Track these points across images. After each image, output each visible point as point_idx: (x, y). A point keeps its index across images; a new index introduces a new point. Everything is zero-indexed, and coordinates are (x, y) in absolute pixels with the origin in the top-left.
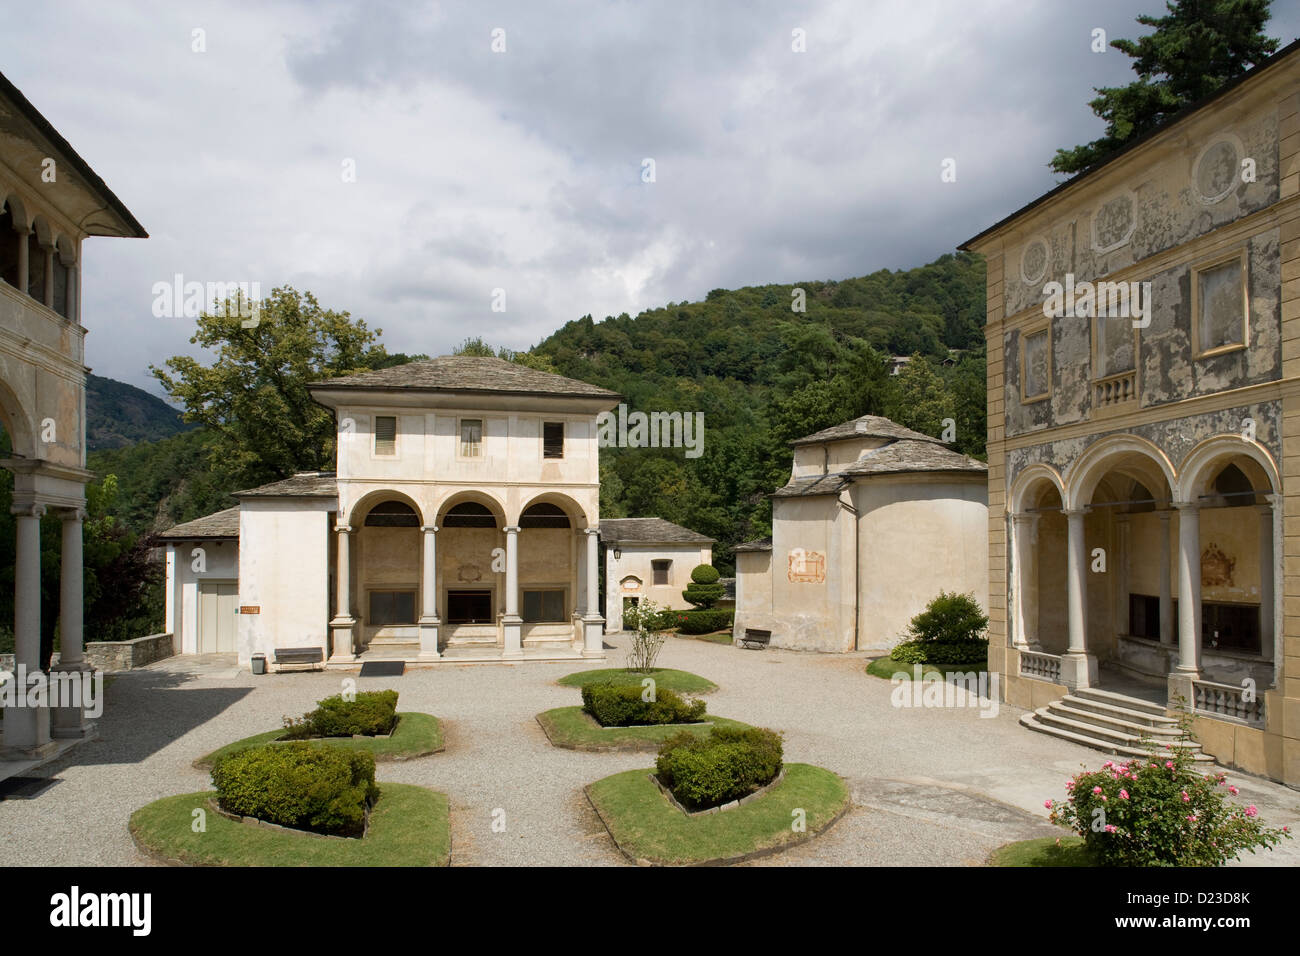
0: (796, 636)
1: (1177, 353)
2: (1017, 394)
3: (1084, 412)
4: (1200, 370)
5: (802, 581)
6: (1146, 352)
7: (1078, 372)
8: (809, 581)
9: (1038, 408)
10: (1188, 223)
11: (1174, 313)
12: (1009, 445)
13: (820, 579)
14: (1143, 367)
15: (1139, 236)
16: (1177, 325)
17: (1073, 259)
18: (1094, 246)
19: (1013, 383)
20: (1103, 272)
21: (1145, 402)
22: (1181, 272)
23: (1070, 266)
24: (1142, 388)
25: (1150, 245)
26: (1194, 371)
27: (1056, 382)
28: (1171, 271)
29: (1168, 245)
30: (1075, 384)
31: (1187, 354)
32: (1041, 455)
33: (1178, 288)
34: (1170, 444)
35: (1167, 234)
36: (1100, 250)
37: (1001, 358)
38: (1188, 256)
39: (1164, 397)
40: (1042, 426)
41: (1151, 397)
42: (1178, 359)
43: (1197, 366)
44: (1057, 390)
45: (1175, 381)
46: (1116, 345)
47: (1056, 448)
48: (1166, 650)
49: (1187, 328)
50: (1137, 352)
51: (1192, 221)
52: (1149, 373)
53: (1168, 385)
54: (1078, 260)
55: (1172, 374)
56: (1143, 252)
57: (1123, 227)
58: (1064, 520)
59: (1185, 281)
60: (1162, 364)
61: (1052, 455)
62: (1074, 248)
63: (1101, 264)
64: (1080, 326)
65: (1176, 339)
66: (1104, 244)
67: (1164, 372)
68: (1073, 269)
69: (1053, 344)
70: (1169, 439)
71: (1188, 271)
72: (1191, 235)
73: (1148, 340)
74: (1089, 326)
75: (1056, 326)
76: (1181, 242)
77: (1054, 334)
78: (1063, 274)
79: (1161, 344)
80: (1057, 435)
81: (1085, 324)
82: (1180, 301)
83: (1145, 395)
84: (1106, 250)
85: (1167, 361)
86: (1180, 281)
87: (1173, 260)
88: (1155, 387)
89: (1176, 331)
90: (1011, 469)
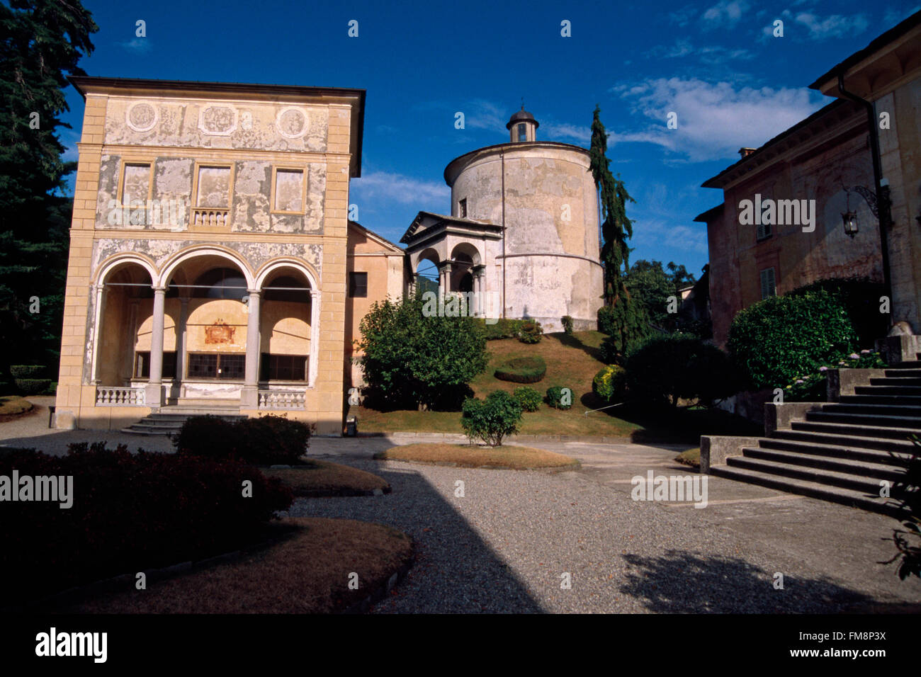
1: (260, 207)
4: (275, 220)
6: (237, 200)
7: (178, 199)
10: (272, 141)
11: (259, 185)
12: (98, 235)
14: (235, 209)
15: (238, 135)
16: (261, 191)
17: (181, 128)
18: (202, 127)
20: (206, 144)
21: (235, 228)
22: (267, 165)
23: (178, 132)
24: (233, 220)
25: (245, 143)
26: (271, 219)
28: (259, 162)
29: (258, 147)
31: (267, 209)
32: (135, 246)
33: (263, 172)
34: (251, 256)
35: (258, 141)
36: (207, 131)
37: (96, 170)
38: (271, 157)
39: (249, 229)
40: (140, 227)
41: (239, 227)
42: (261, 210)
43: (273, 217)
45: (257, 222)
46: (210, 191)
47: (151, 244)
49: (269, 195)
50: (230, 200)
51: (275, 141)
52: (237, 213)
53: (251, 222)
54: (184, 131)
55: (255, 217)
56: (240, 145)
57: (225, 125)
59: (268, 171)
60: (248, 210)
61: (145, 246)
62: (182, 122)
63: (204, 141)
64: (183, 171)
65: (260, 199)
66: (210, 129)
67: (250, 215)
68: (180, 134)
69: (156, 175)
70: (251, 253)
71: (271, 166)
72: (274, 148)
73: (239, 194)
74: (192, 173)
75: (160, 165)
76: (267, 149)
77: (157, 170)
78: (170, 134)
79: (248, 199)
80: (153, 235)
81: (188, 171)
82: (264, 180)
83: (236, 224)
84: (211, 133)
85: (252, 208)
86: (266, 169)
87: (261, 157)
88: (243, 222)
89: (260, 195)
90: (99, 252)
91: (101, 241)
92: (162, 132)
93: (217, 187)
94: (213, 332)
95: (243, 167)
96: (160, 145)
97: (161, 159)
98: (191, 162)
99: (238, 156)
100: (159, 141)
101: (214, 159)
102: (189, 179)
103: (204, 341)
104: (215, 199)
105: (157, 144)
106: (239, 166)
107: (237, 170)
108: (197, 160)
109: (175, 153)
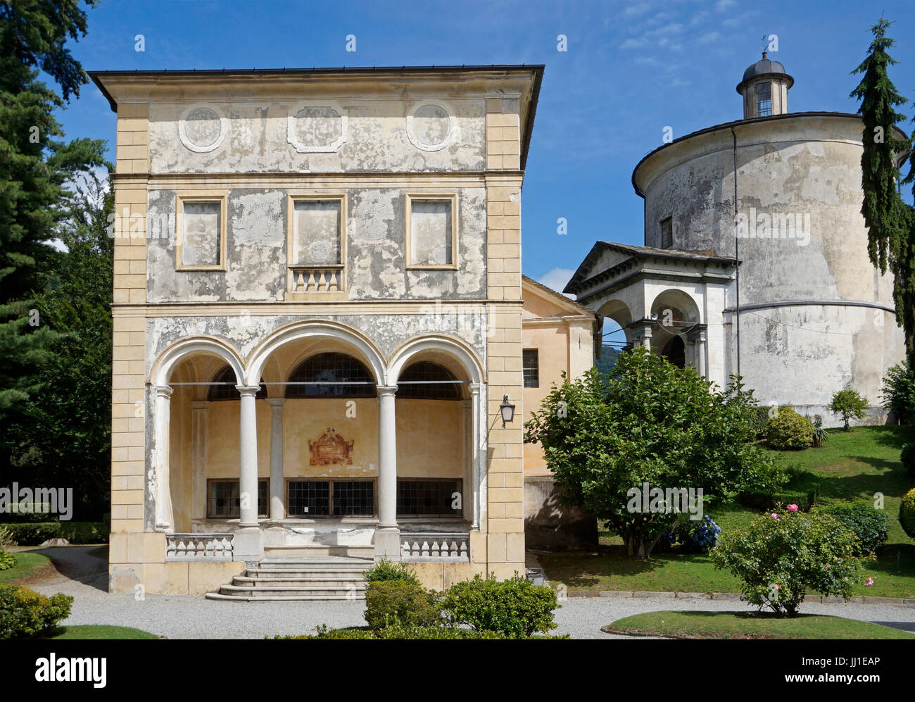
1: (390, 260)
2: (168, 258)
3: (275, 292)
4: (413, 279)
6: (354, 252)
7: (267, 253)
9: (204, 278)
10: (402, 157)
11: (386, 226)
12: (153, 311)
14: (351, 264)
15: (348, 150)
16: (389, 236)
17: (262, 142)
18: (294, 140)
19: (163, 246)
20: (303, 167)
21: (352, 295)
22: (395, 194)
23: (257, 149)
24: (350, 282)
25: (362, 162)
26: (407, 279)
27: (234, 255)
28: (383, 190)
29: (381, 168)
30: (261, 264)
31: (400, 263)
32: (209, 327)
33: (391, 207)
34: (380, 335)
35: (379, 159)
36: (301, 147)
38: (401, 183)
39: (375, 294)
41: (359, 292)
42: (391, 265)
43: (409, 274)
44: (235, 264)
45: (386, 283)
46: (313, 237)
47: (231, 322)
49: (401, 242)
50: (345, 251)
51: (406, 157)
52: (356, 270)
53: (378, 284)
54: (268, 147)
55: (382, 276)
56: (354, 166)
57: (329, 135)
59: (399, 204)
60: (373, 266)
61: (225, 329)
62: (263, 133)
63: (301, 159)
64: (271, 210)
65: (389, 249)
66: (306, 142)
67: (376, 274)
68: (262, 152)
69: (230, 218)
70: (380, 330)
71: (403, 197)
72: (404, 168)
73: (357, 242)
74: (284, 213)
75: (235, 201)
76: (395, 170)
77: (232, 209)
78: (246, 153)
79: (371, 249)
80: (233, 310)
81: (277, 210)
82: (392, 217)
83: (354, 289)
84: (310, 149)
85: (378, 265)
86: (394, 201)
87: (385, 182)
88: (365, 284)
89: (388, 242)
90: (156, 337)
91: (158, 322)
92: (235, 151)
93: (324, 233)
94: (321, 449)
95: (359, 200)
96: (233, 171)
97: (237, 193)
98: (281, 195)
99: (351, 183)
100: (232, 165)
101: (315, 188)
102: (280, 222)
103: (308, 461)
104: (322, 254)
105: (228, 170)
106: (355, 197)
107: (351, 204)
108: (292, 192)
109: (256, 183)
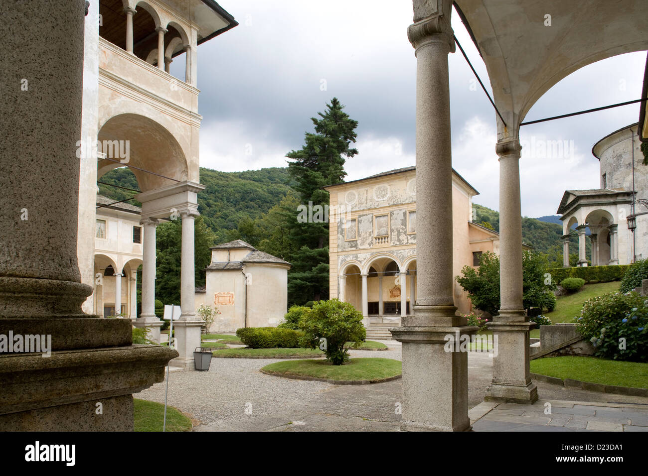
0: (219, 327)
1: (402, 232)
2: (343, 238)
3: (370, 245)
4: (409, 237)
5: (222, 304)
6: (392, 231)
7: (368, 234)
8: (226, 304)
9: (352, 243)
10: (405, 198)
11: (401, 221)
12: (339, 254)
13: (231, 303)
14: (391, 234)
15: (390, 198)
16: (402, 225)
17: (367, 200)
18: (375, 198)
19: (341, 234)
20: (377, 206)
21: (392, 244)
22: (404, 211)
23: (365, 202)
24: (391, 240)
25: (394, 202)
26: (407, 238)
27: (359, 235)
28: (400, 210)
29: (399, 203)
30: (367, 237)
31: (405, 233)
32: (353, 257)
33: (403, 215)
34: (400, 256)
35: (399, 200)
36: (377, 200)
37: (336, 226)
38: (405, 207)
39: (398, 243)
40: (354, 249)
41: (394, 243)
42: (402, 234)
43: (408, 236)
44: (360, 238)
45: (401, 239)
46: (381, 227)
47: (359, 256)
48: (381, 316)
49: (406, 226)
50: (389, 231)
51: (407, 198)
52: (393, 236)
53: (399, 240)
54: (368, 201)
55: (400, 237)
56: (392, 203)
57: (385, 195)
58: (360, 277)
59: (405, 214)
60: (397, 234)
61: (357, 257)
62: (367, 197)
63: (377, 204)
64: (369, 220)
65: (402, 228)
66: (378, 198)
67: (398, 237)
68: (366, 203)
69: (358, 224)
70: (400, 255)
71: (406, 211)
72: (407, 202)
73: (393, 227)
74: (372, 220)
75: (360, 219)
76: (403, 203)
77: (359, 222)
78: (362, 204)
79: (397, 229)
80: (359, 252)
81: (371, 220)
82: (403, 218)
83: (392, 242)
84: (379, 200)
85: (399, 233)
86: (403, 213)
87: (401, 207)
88: (395, 240)
89: (402, 226)
90: (340, 261)
91: (341, 256)
92: (359, 203)
93: (384, 225)
94: (394, 292)
95: (393, 214)
96: (359, 209)
97: (360, 216)
98: (372, 215)
99: (391, 209)
100: (359, 208)
101: (381, 212)
102: (372, 224)
103: (389, 296)
104: (383, 231)
105: (358, 209)
106: (392, 213)
107: (391, 216)
108: (375, 214)
109: (365, 213)
